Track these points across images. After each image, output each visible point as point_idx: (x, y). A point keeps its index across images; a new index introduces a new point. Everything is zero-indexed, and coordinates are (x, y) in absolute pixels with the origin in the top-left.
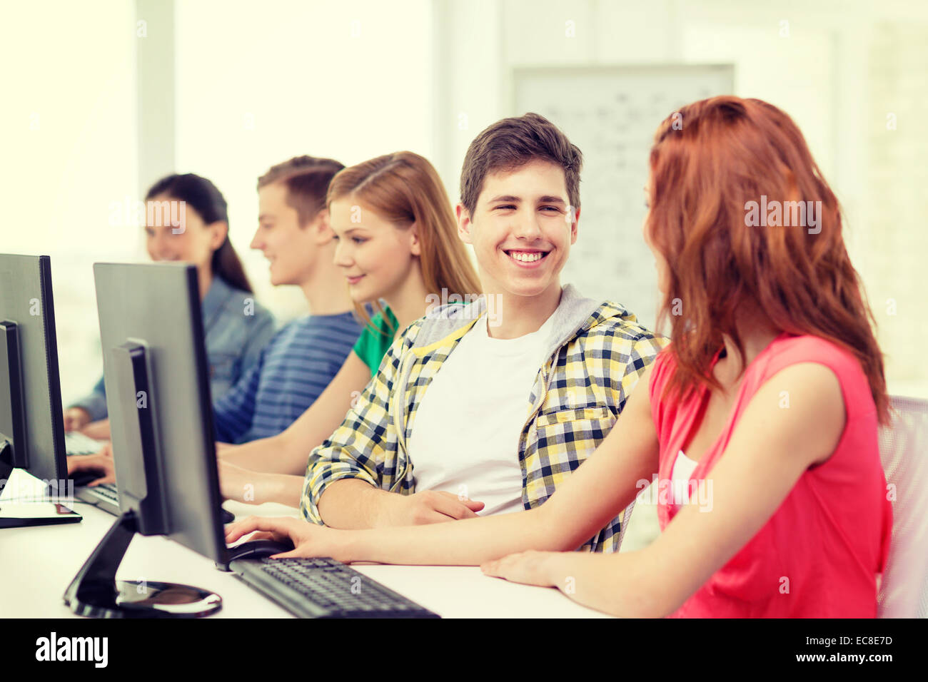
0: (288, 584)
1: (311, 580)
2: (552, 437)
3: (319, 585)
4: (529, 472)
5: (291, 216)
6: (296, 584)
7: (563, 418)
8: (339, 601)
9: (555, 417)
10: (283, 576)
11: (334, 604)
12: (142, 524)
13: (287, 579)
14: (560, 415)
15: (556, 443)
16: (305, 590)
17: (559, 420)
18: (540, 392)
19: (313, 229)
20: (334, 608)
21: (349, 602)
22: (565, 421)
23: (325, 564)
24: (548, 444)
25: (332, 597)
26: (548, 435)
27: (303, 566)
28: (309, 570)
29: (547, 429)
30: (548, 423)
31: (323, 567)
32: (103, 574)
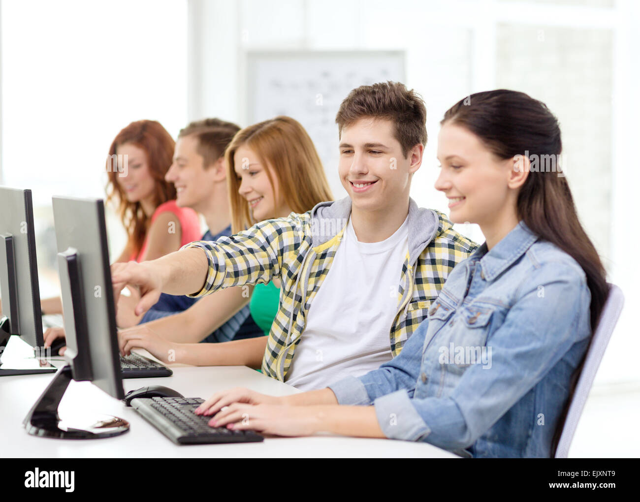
0: (165, 415)
1: (182, 413)
2: (415, 319)
3: (186, 416)
4: (396, 341)
5: (199, 160)
6: (170, 415)
7: (423, 306)
8: (196, 427)
9: (417, 305)
10: (162, 410)
11: (191, 428)
12: (74, 374)
13: (165, 411)
14: (420, 303)
15: (418, 323)
16: (174, 418)
17: (419, 307)
18: (408, 286)
19: (213, 171)
20: (192, 431)
21: (202, 428)
22: (423, 307)
23: (195, 402)
24: (413, 323)
25: (191, 424)
26: (413, 317)
27: (180, 403)
28: (182, 406)
29: (412, 313)
30: (413, 309)
31: (193, 404)
32: (49, 407)
